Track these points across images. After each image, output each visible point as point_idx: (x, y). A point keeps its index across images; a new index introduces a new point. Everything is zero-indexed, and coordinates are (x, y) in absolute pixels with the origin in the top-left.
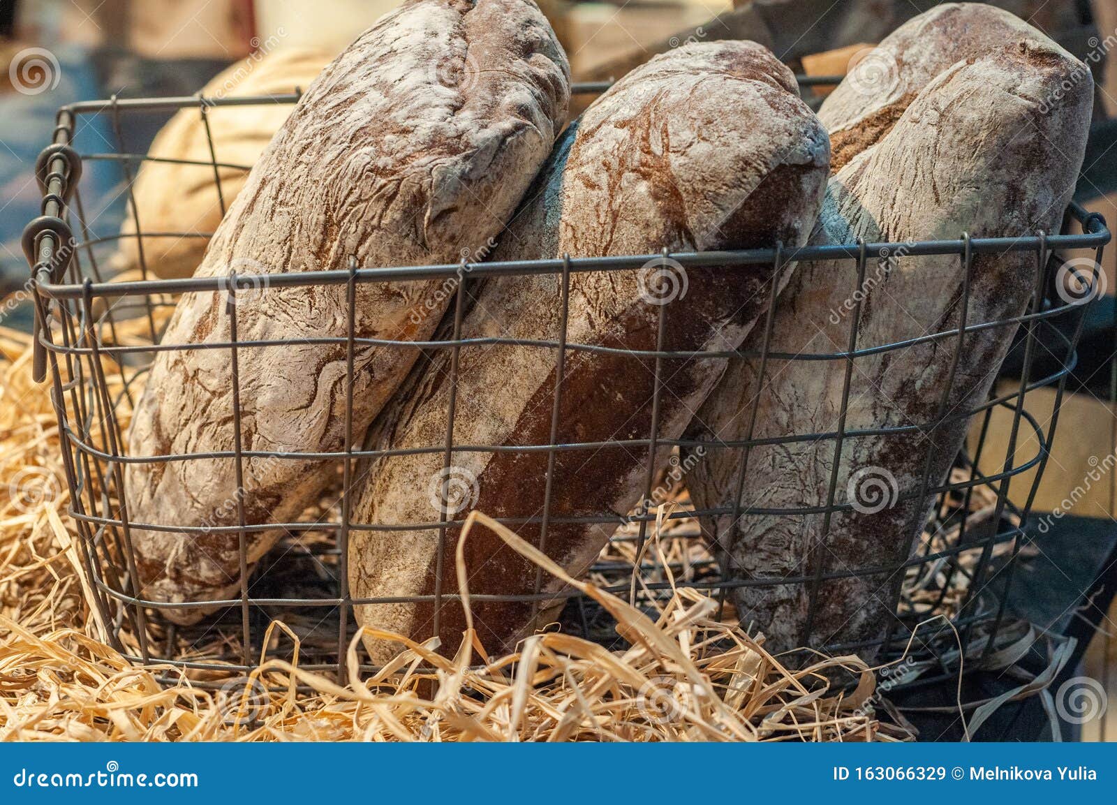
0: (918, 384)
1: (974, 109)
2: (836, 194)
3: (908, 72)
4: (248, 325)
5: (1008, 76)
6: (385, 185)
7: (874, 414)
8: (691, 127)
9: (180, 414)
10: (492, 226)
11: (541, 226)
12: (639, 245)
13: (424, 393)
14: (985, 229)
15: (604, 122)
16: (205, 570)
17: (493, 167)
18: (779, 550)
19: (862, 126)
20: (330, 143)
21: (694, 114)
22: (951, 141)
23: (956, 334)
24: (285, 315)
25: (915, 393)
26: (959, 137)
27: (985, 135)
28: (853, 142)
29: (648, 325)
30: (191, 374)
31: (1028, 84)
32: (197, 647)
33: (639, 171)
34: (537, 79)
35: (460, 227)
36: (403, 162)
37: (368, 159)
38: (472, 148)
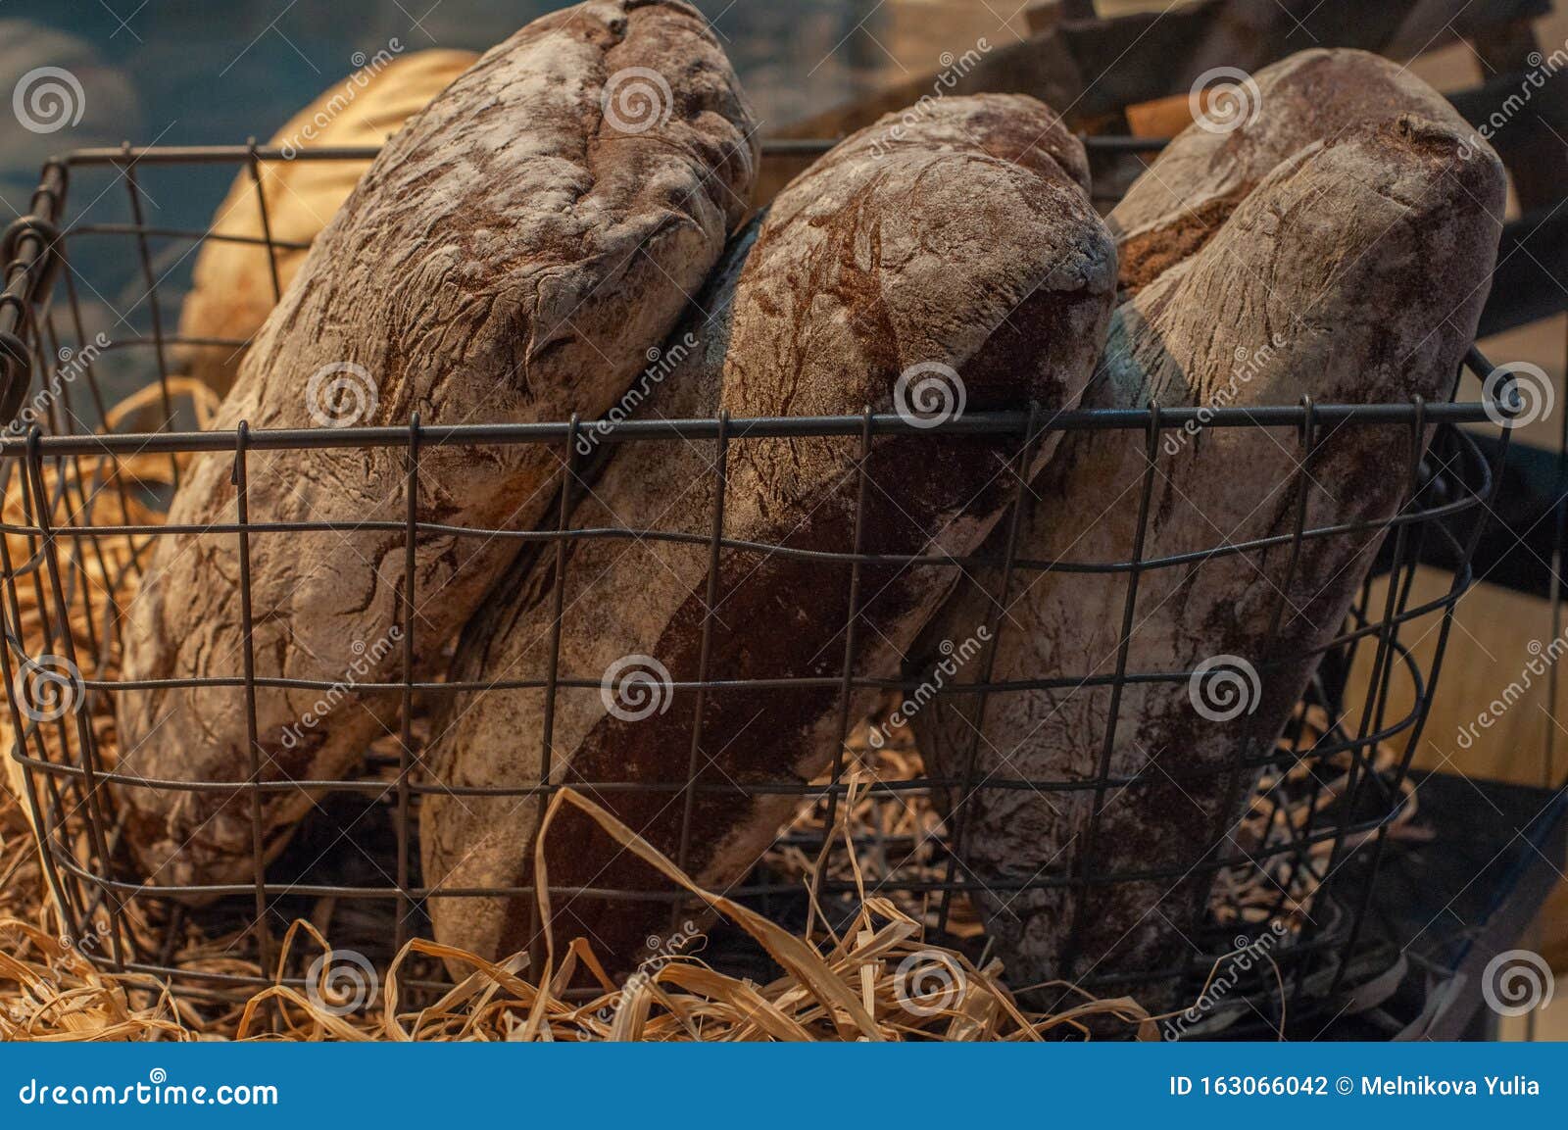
0: (1239, 607)
1: (1328, 215)
2: (1130, 327)
3: (1249, 149)
4: (282, 490)
5: (1379, 169)
6: (472, 302)
7: (1175, 647)
8: (912, 233)
9: (190, 609)
10: (629, 363)
11: (699, 365)
12: (833, 400)
13: (530, 594)
14: (1339, 389)
15: (796, 215)
16: (222, 832)
17: (629, 279)
18: (1035, 836)
19: (1179, 227)
20: (400, 235)
21: (918, 213)
22: (1293, 261)
23: (1290, 540)
24: (332, 479)
25: (1234, 621)
26: (1304, 255)
27: (1342, 253)
28: (1164, 250)
29: (844, 514)
30: (206, 553)
31: (1408, 181)
32: (212, 936)
33: (837, 293)
34: (703, 150)
35: (578, 364)
36: (498, 269)
37: (449, 263)
38: (599, 251)
